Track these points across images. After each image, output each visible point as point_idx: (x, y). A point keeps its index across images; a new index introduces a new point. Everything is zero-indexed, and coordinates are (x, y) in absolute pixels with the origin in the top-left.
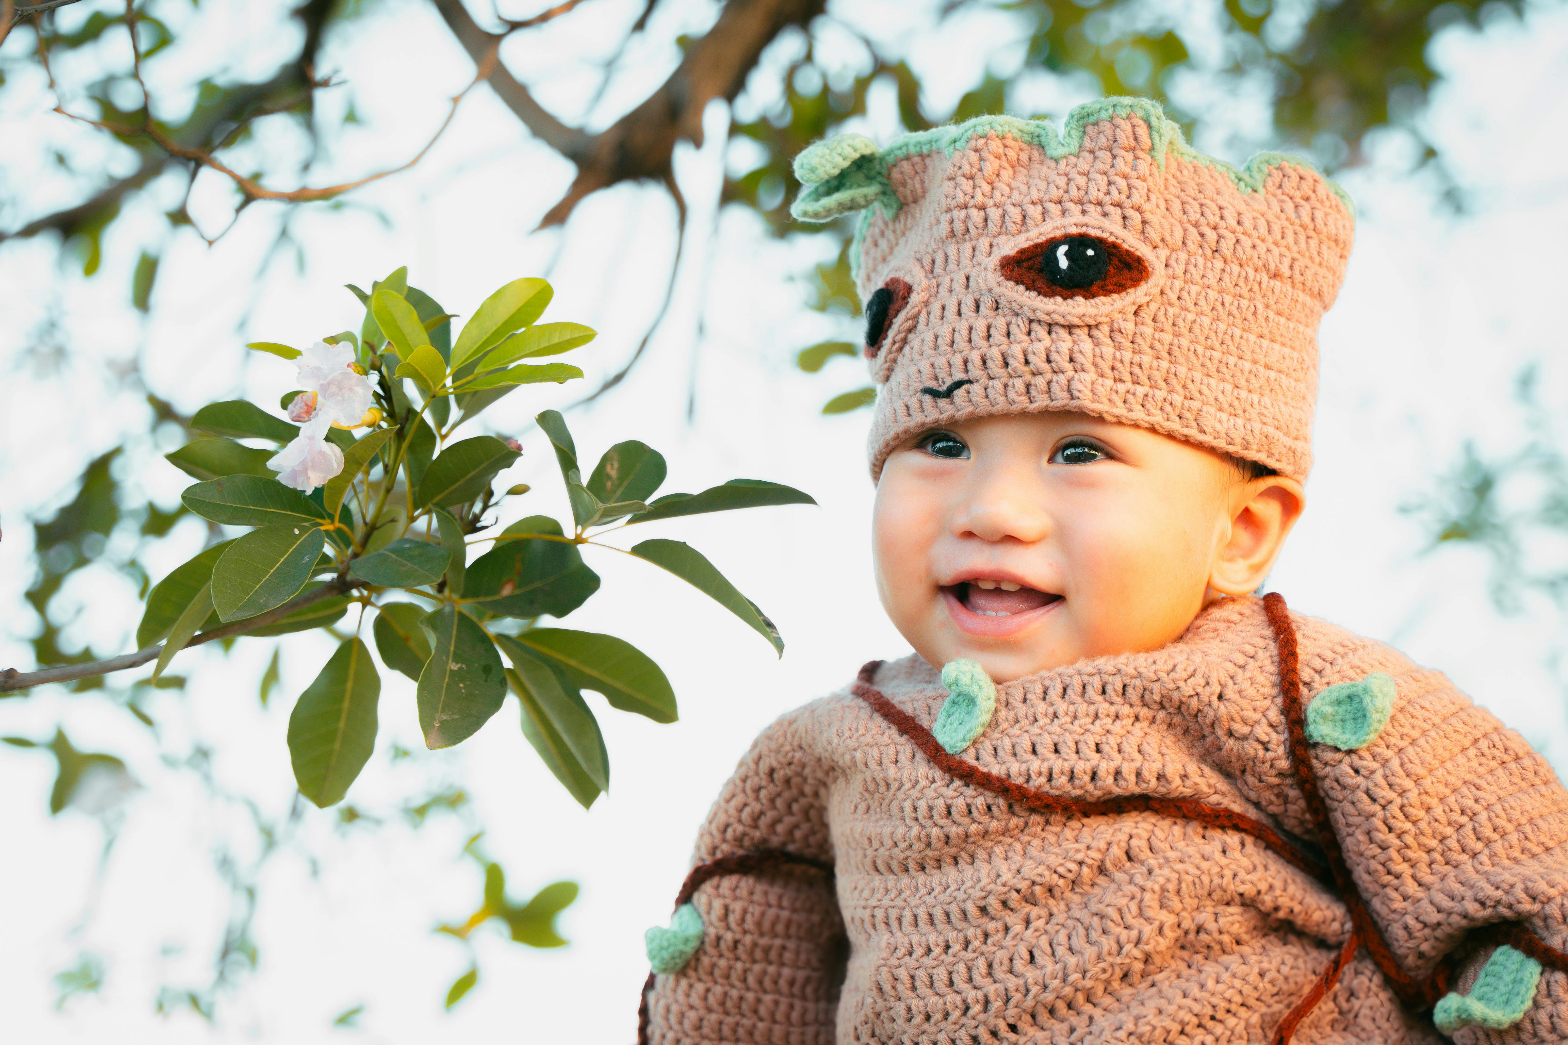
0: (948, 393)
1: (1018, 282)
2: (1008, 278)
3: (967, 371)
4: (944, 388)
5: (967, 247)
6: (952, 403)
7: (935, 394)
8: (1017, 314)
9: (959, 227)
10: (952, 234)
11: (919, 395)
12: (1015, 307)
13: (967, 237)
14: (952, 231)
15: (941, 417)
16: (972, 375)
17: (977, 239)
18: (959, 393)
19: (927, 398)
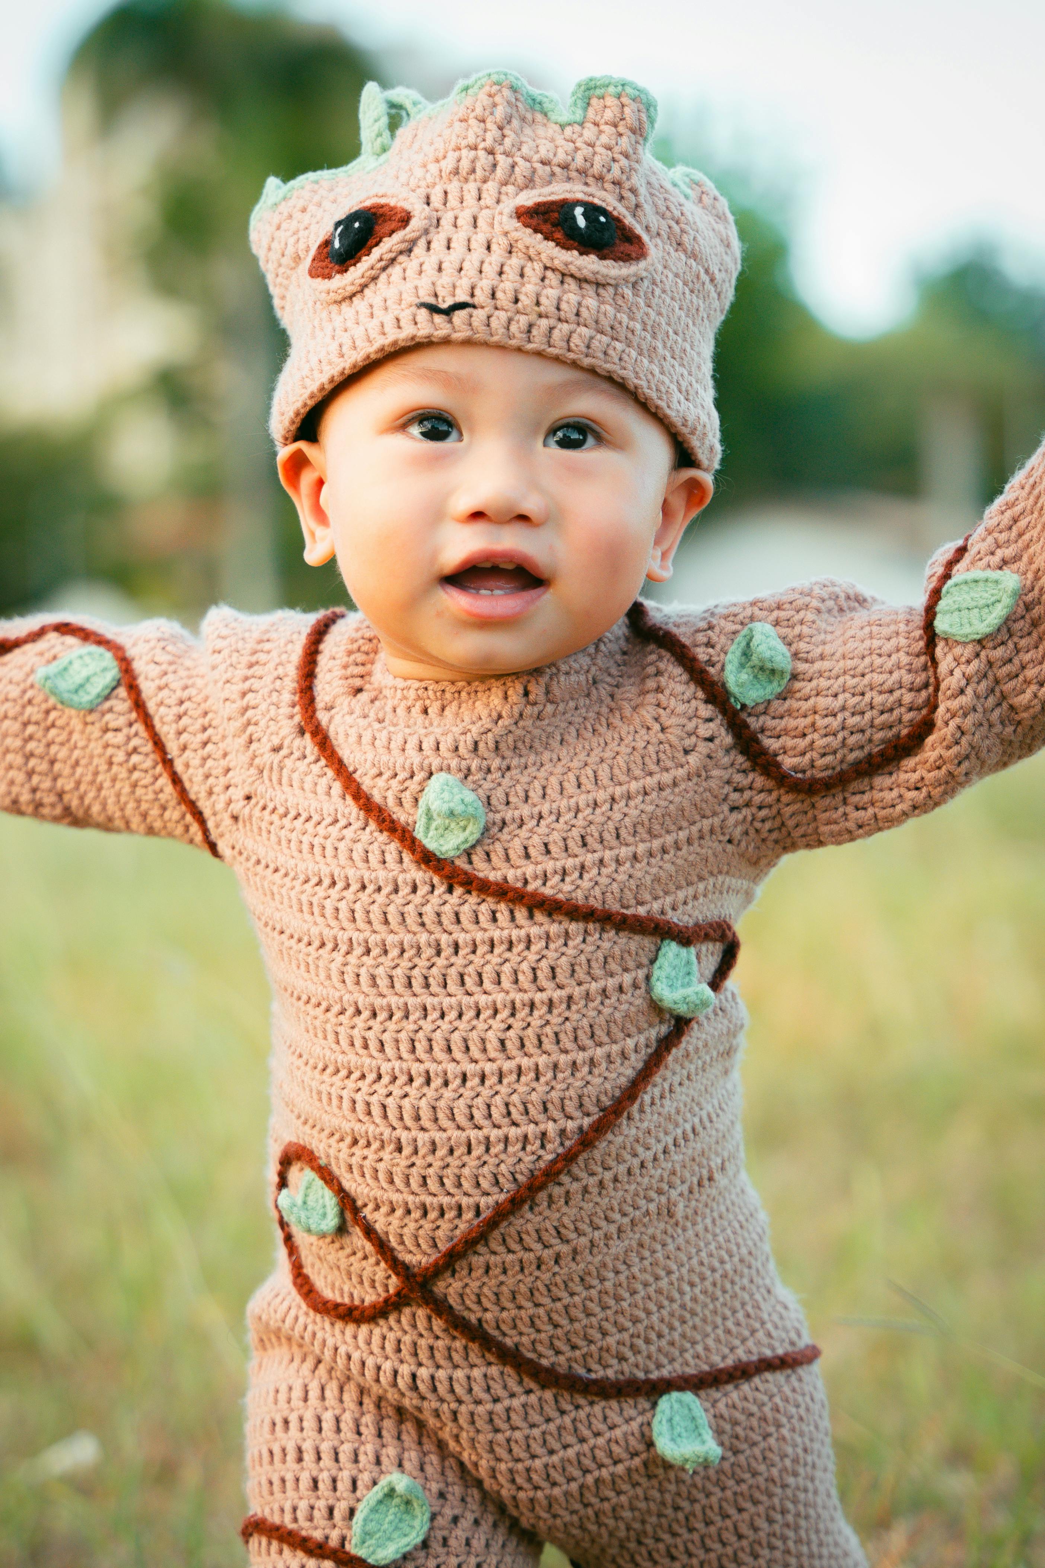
0: (448, 312)
1: (536, 231)
2: (526, 226)
3: (472, 295)
4: (444, 306)
5: (471, 187)
6: (450, 321)
7: (434, 309)
8: (530, 259)
9: (465, 165)
10: (456, 172)
11: (414, 309)
12: (532, 252)
13: (472, 177)
14: (457, 168)
15: (436, 333)
16: (476, 301)
17: (485, 181)
18: (459, 316)
19: (423, 313)
